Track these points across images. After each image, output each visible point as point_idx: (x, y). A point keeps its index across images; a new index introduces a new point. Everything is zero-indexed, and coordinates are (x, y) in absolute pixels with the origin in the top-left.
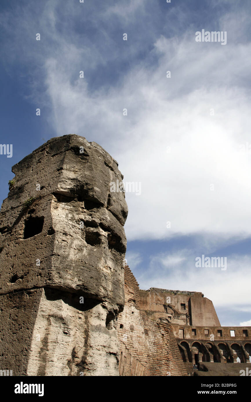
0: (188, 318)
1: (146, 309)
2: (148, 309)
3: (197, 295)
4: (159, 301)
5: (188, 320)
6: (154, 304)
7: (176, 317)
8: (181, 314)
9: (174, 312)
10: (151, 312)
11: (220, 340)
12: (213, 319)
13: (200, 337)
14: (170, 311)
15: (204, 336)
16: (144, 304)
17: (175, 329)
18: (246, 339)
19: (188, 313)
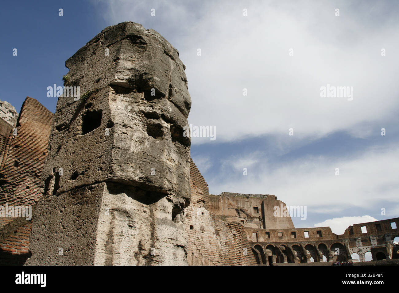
1: (218, 214)
2: (220, 214)
3: (270, 198)
4: (232, 205)
5: (261, 223)
6: (226, 209)
7: (249, 221)
8: (254, 218)
9: (247, 216)
10: (223, 217)
11: (294, 241)
12: (287, 222)
13: (274, 239)
14: (242, 214)
15: (278, 238)
16: (216, 209)
17: (248, 233)
18: (320, 239)
19: (261, 217)
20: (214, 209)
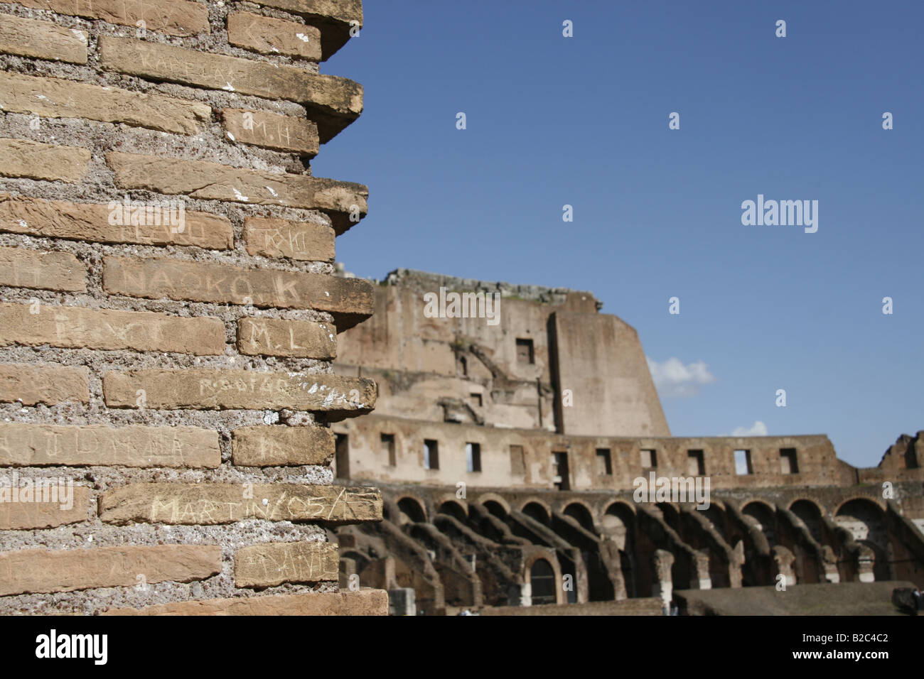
0: (547, 400)
1: (386, 366)
2: (392, 366)
3: (577, 304)
4: (435, 327)
5: (548, 407)
6: (417, 342)
7: (503, 395)
8: (518, 383)
9: (494, 376)
10: (405, 379)
12: (642, 404)
13: (627, 476)
14: (476, 368)
16: (378, 343)
17: (537, 453)
18: (792, 482)
19: (546, 380)
20: (371, 344)
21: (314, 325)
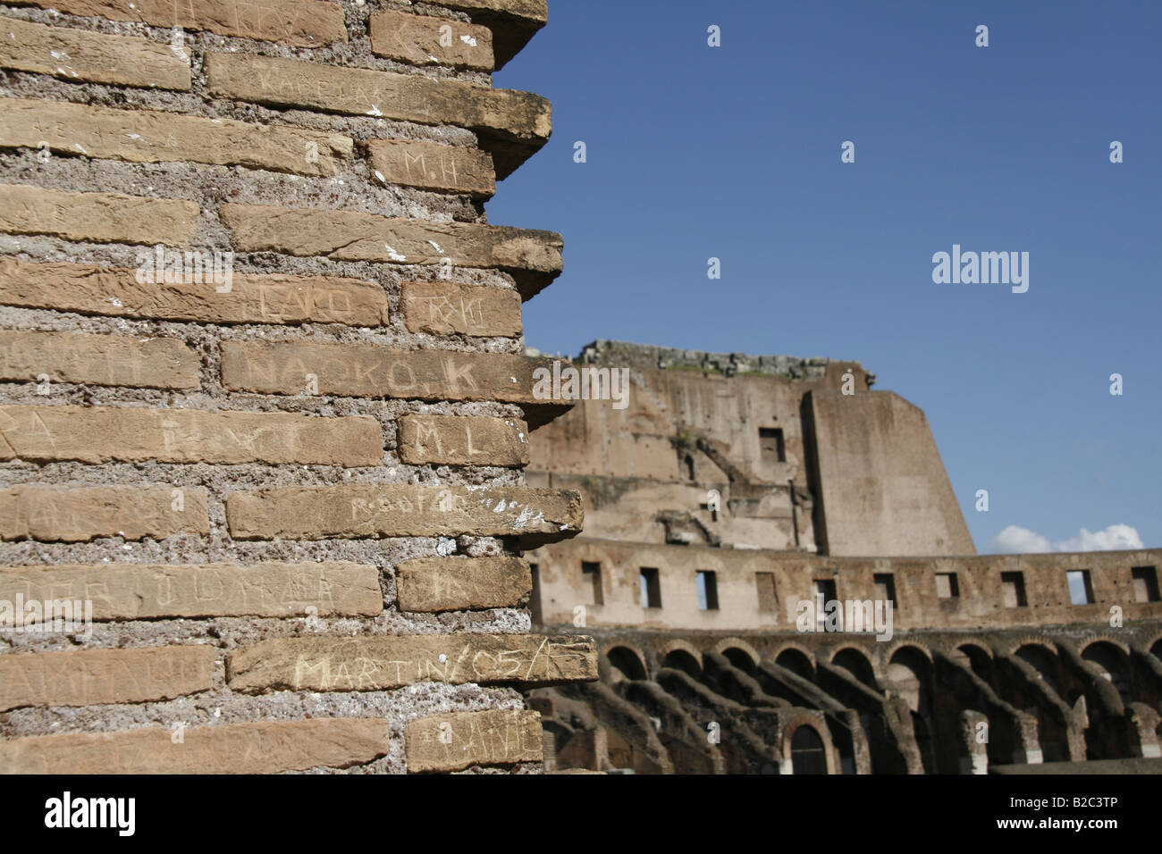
0: (803, 509)
1: (585, 470)
2: (594, 470)
4: (650, 417)
5: (805, 520)
6: (626, 437)
7: (744, 505)
8: (763, 488)
9: (731, 479)
10: (611, 488)
11: (1017, 624)
12: (935, 511)
13: (918, 610)
14: (707, 469)
15: (937, 609)
16: (574, 440)
17: (793, 581)
18: (1151, 612)
19: (802, 483)
20: (564, 442)
21: (497, 421)
